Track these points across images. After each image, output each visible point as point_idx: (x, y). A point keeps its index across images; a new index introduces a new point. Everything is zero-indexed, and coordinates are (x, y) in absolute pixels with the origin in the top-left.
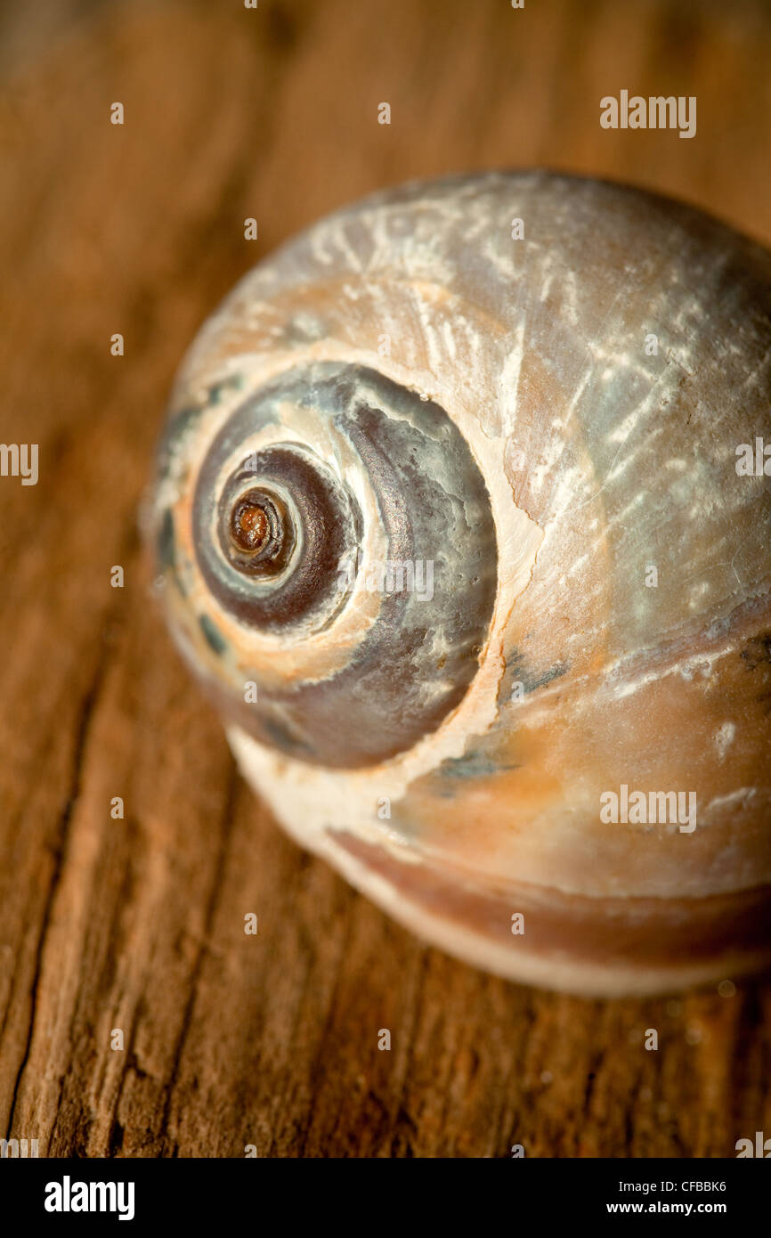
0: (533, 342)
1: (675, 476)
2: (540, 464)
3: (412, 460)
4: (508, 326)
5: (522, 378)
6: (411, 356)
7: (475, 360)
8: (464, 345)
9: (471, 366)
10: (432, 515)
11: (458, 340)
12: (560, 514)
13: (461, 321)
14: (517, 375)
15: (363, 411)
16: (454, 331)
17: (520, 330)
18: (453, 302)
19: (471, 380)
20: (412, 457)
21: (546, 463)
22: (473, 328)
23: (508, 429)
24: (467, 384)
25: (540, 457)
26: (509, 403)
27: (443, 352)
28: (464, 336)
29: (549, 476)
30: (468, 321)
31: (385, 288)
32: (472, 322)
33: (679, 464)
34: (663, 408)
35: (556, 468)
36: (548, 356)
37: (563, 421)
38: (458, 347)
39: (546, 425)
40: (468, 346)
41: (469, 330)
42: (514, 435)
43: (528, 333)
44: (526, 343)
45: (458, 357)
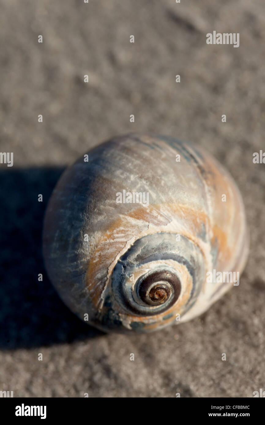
0: (126, 213)
1: (165, 184)
2: (157, 217)
3: (153, 249)
4: (119, 220)
5: (135, 218)
6: (121, 246)
7: (127, 229)
8: (122, 232)
9: (128, 230)
10: (167, 247)
11: (120, 233)
12: (170, 215)
13: (115, 231)
14: (133, 219)
15: (136, 260)
16: (118, 233)
17: (121, 216)
18: (108, 233)
19: (132, 231)
20: (152, 249)
21: (157, 216)
22: (118, 228)
23: (147, 223)
24: (133, 232)
25: (156, 217)
26: (140, 223)
27: (122, 237)
28: (120, 231)
29: (161, 215)
30: (115, 229)
31: (98, 251)
32: (116, 228)
33: (163, 182)
34: (148, 184)
35: (159, 214)
36: (130, 210)
37: (148, 209)
38: (122, 233)
39: (148, 213)
40: (123, 230)
41: (118, 229)
42: (149, 222)
43: (123, 214)
44: (126, 215)
45: (125, 233)
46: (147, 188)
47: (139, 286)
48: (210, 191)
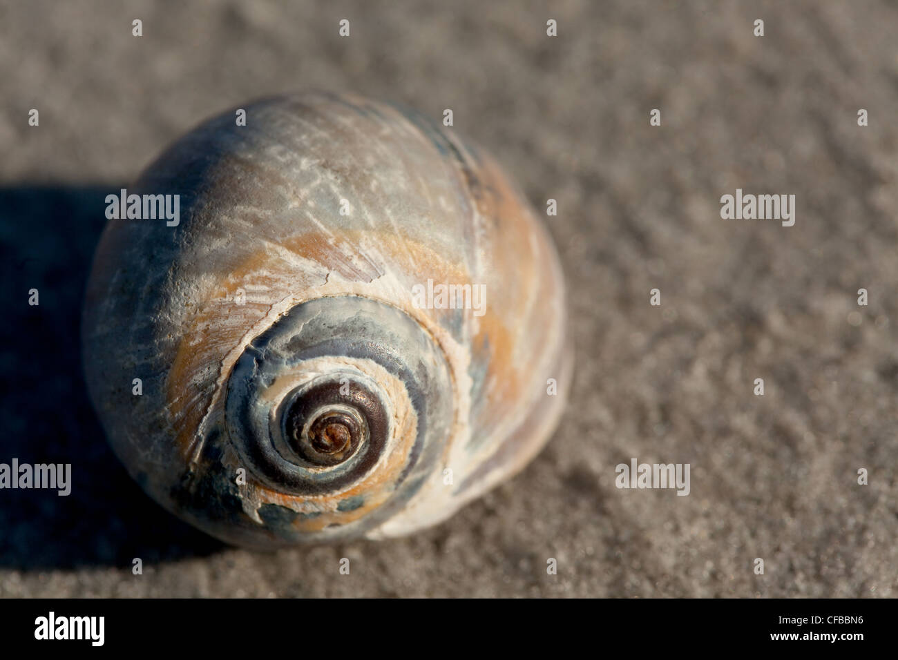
0: (279, 239)
1: (379, 188)
2: (351, 260)
3: (331, 328)
4: (261, 252)
5: (298, 253)
6: (258, 313)
7: (275, 276)
8: (265, 280)
9: (279, 279)
10: (365, 328)
11: (259, 282)
12: (382, 259)
13: (248, 277)
14: (294, 254)
15: (289, 347)
16: (253, 283)
17: (267, 244)
18: (232, 279)
19: (288, 282)
20: (328, 327)
21: (352, 256)
22: (255, 271)
23: (325, 270)
24: (289, 285)
25: (347, 258)
26: (309, 266)
27: (263, 293)
28: (258, 278)
29: (360, 257)
30: (249, 273)
31: (204, 319)
32: (251, 271)
33: (374, 184)
34: (339, 181)
35: (356, 253)
36: (290, 232)
37: (331, 237)
38: (263, 283)
39: (330, 248)
40: (266, 277)
41: (256, 274)
42: (330, 268)
43: (271, 240)
44: (277, 243)
45: (269, 286)
46: (335, 189)
47: (287, 409)
48: (483, 226)
